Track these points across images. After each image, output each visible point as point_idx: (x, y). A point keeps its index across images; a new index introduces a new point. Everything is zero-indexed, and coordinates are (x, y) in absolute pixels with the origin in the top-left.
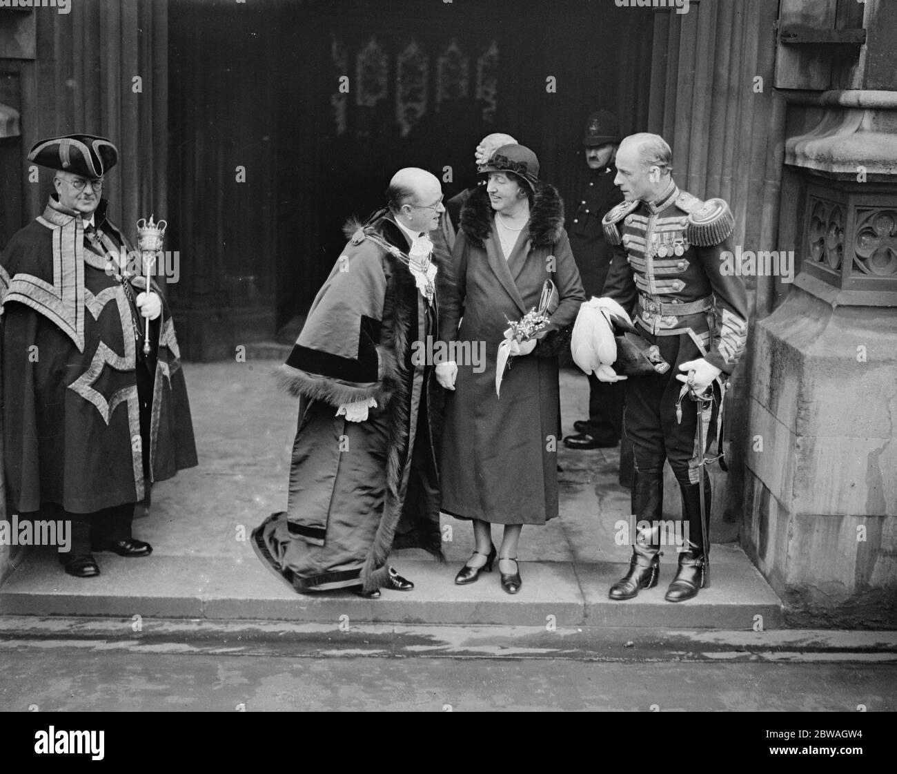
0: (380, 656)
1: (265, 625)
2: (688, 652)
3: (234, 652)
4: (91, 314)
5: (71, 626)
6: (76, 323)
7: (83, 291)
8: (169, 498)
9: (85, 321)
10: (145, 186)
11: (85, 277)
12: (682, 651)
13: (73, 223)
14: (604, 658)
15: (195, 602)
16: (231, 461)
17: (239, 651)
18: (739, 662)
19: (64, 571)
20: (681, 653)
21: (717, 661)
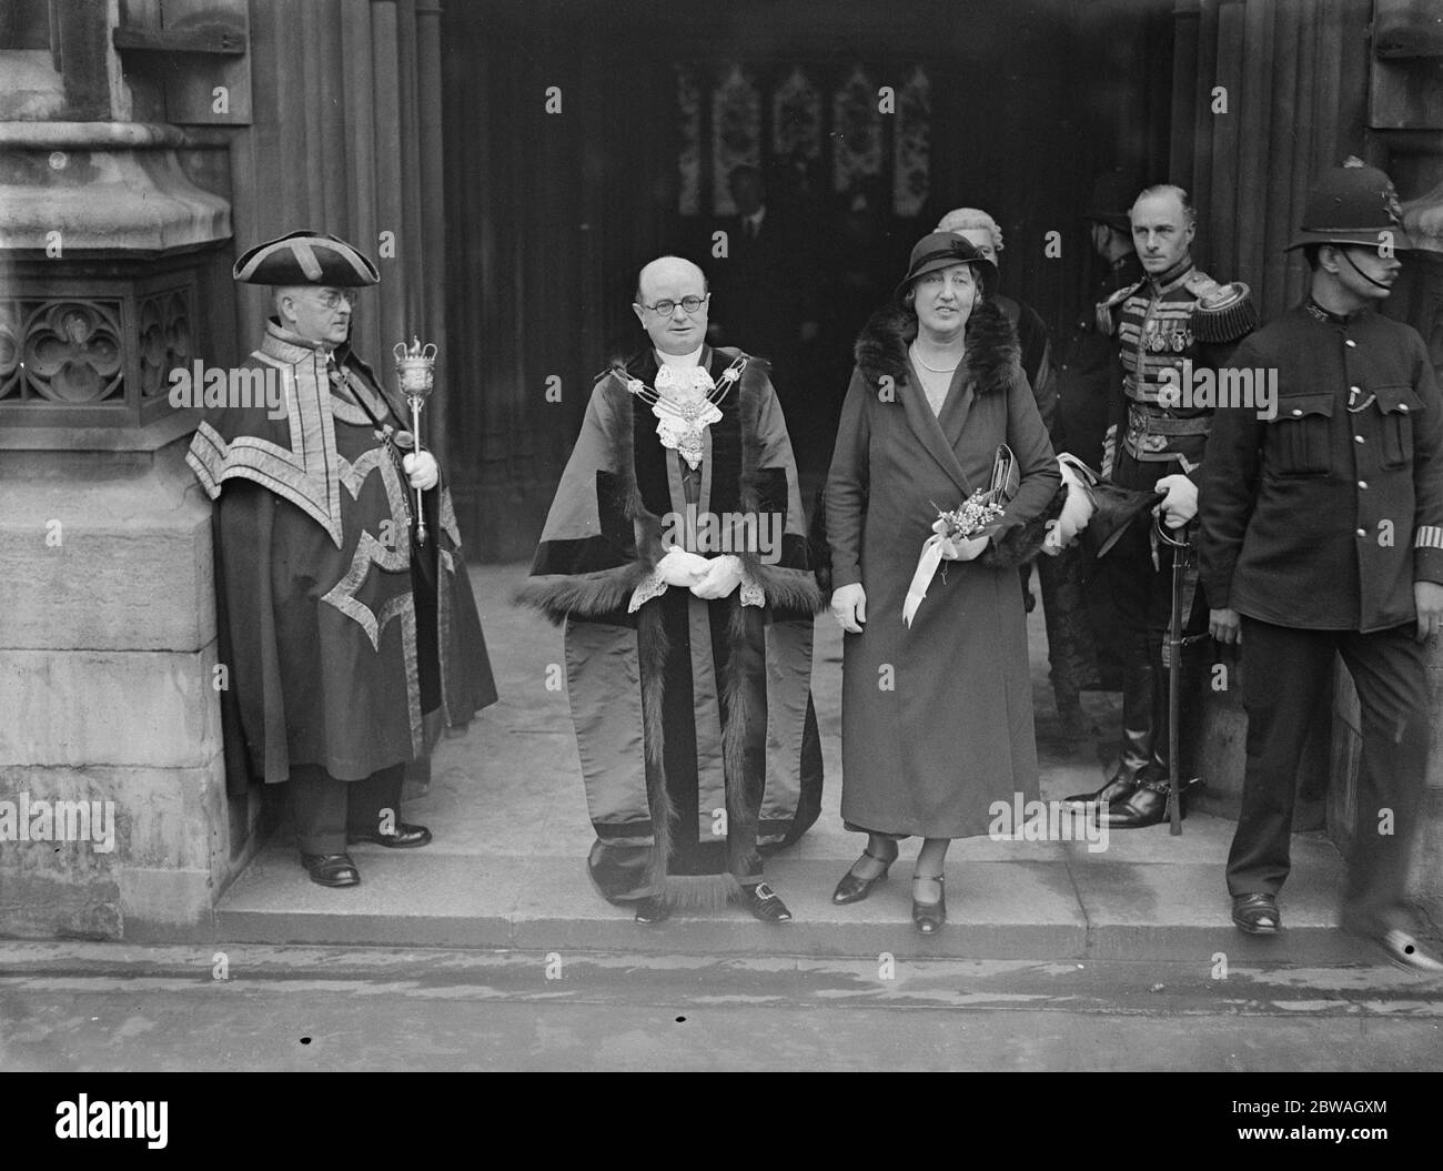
0: (776, 1005)
1: (603, 958)
2: (1250, 1000)
3: (560, 998)
4: (347, 490)
5: (321, 959)
6: (328, 506)
7: (335, 460)
8: (456, 768)
9: (341, 502)
10: (413, 305)
11: (337, 436)
12: (1242, 999)
13: (311, 359)
14: (1119, 1010)
15: (500, 925)
16: (547, 711)
17: (567, 997)
18: (1331, 1016)
19: (309, 879)
20: (1239, 1001)
21: (1296, 1013)
